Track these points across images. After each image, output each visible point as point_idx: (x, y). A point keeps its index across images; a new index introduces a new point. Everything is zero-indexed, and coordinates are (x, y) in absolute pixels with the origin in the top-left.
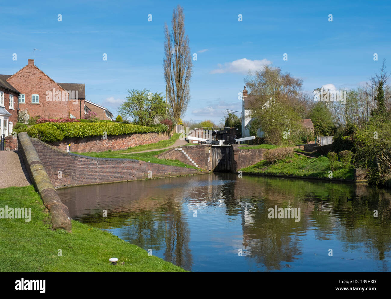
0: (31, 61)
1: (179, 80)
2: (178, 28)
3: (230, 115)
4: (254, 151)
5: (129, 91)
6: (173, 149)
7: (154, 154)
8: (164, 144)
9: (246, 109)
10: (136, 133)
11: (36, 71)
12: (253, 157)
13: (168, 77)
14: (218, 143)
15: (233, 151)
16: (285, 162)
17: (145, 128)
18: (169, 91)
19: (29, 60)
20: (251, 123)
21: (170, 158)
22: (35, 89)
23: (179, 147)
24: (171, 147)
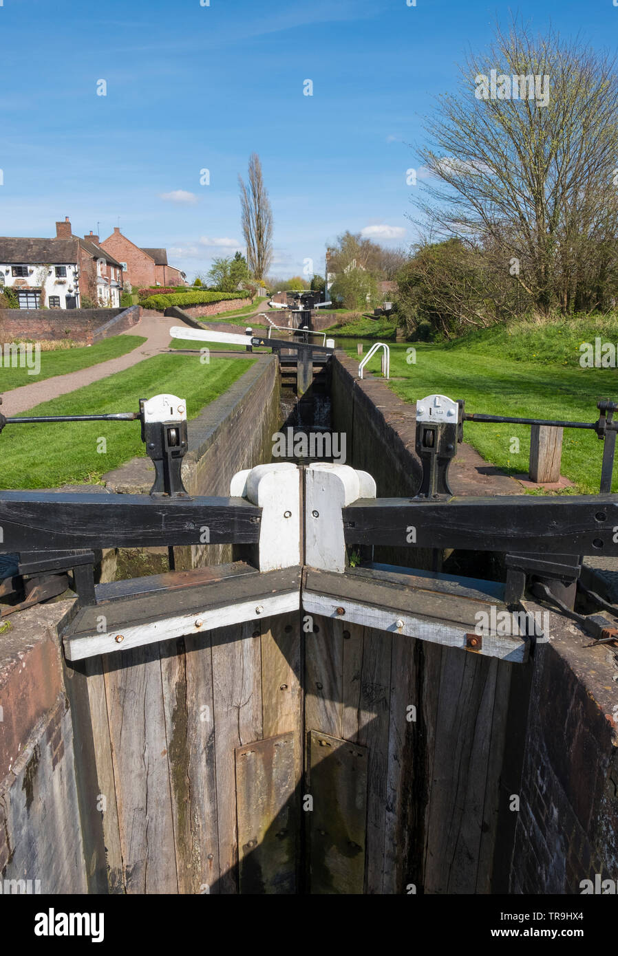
0: (117, 229)
1: (260, 237)
2: (256, 177)
3: (315, 276)
4: (329, 316)
5: (213, 259)
6: (257, 314)
7: (240, 318)
8: (248, 309)
9: (328, 272)
10: (223, 300)
11: (122, 239)
12: (328, 321)
13: (247, 234)
14: (298, 308)
15: (311, 316)
16: (353, 325)
17: (231, 295)
18: (249, 251)
19: (115, 228)
20: (333, 288)
21: (254, 323)
22: (123, 257)
23: (262, 313)
24: (255, 312)
